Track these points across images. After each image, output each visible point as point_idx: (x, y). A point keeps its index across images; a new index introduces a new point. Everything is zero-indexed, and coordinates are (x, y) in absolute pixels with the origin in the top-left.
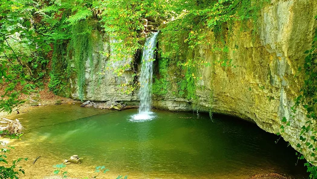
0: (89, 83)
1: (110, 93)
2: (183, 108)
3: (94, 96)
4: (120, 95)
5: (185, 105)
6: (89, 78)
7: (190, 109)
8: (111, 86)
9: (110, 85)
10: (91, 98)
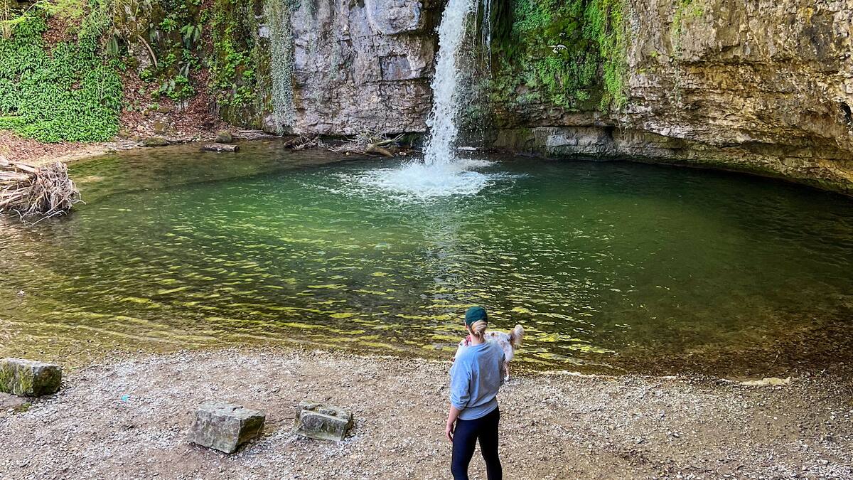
0: (308, 81)
1: (367, 108)
2: (588, 148)
3: (323, 121)
4: (394, 114)
5: (595, 141)
6: (306, 65)
7: (610, 151)
8: (370, 88)
9: (365, 84)
10: (316, 128)
